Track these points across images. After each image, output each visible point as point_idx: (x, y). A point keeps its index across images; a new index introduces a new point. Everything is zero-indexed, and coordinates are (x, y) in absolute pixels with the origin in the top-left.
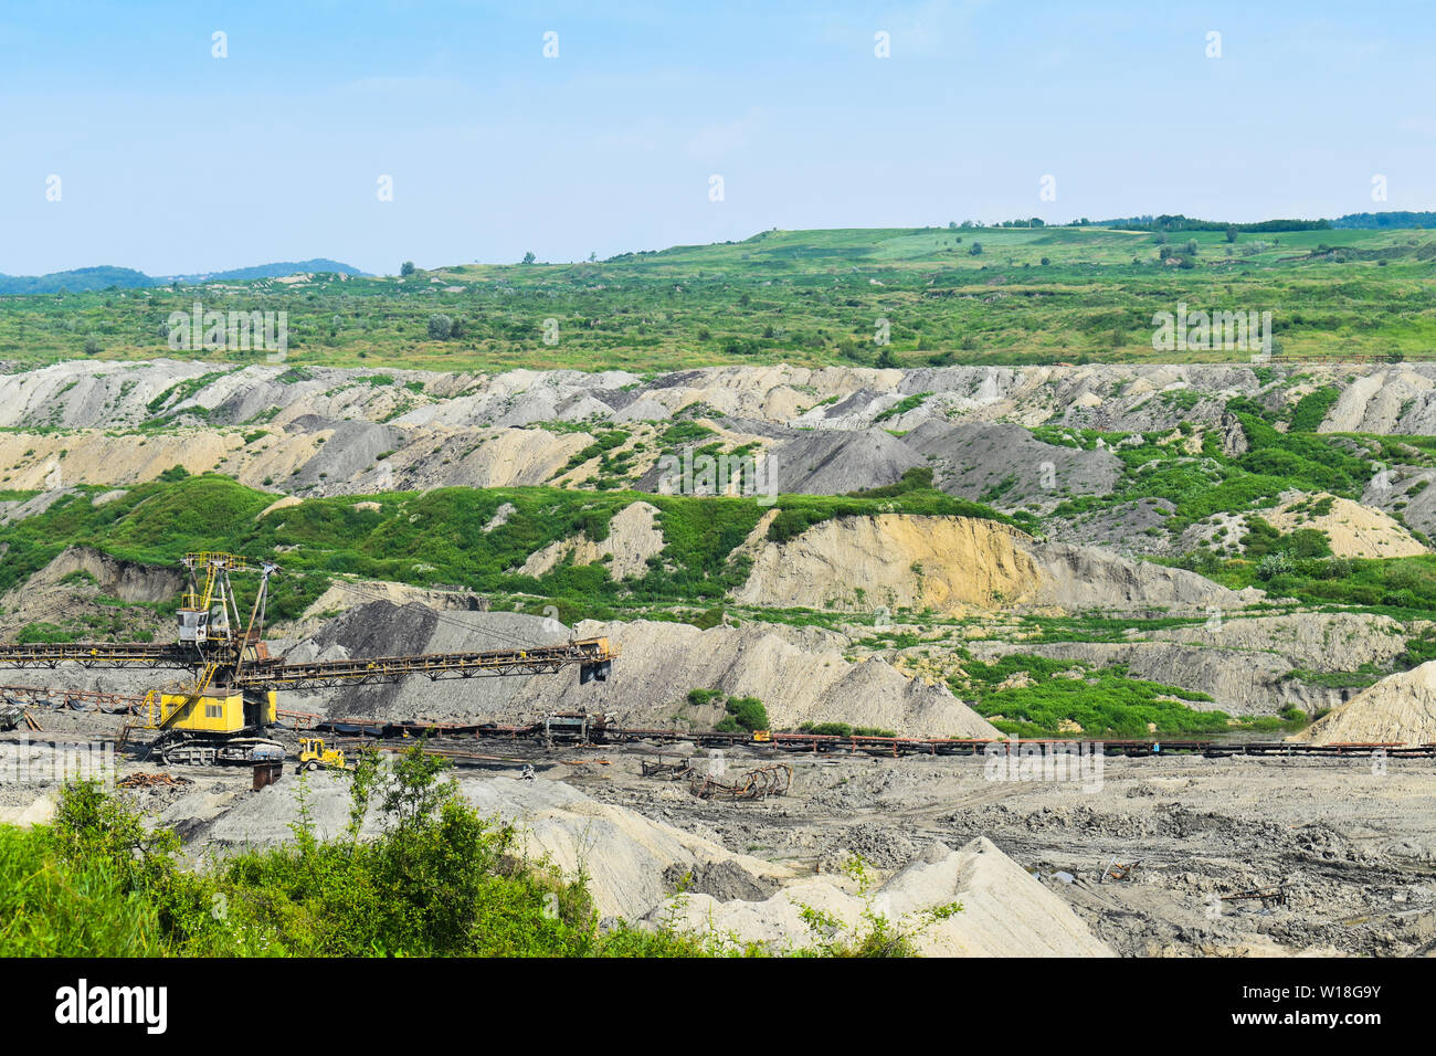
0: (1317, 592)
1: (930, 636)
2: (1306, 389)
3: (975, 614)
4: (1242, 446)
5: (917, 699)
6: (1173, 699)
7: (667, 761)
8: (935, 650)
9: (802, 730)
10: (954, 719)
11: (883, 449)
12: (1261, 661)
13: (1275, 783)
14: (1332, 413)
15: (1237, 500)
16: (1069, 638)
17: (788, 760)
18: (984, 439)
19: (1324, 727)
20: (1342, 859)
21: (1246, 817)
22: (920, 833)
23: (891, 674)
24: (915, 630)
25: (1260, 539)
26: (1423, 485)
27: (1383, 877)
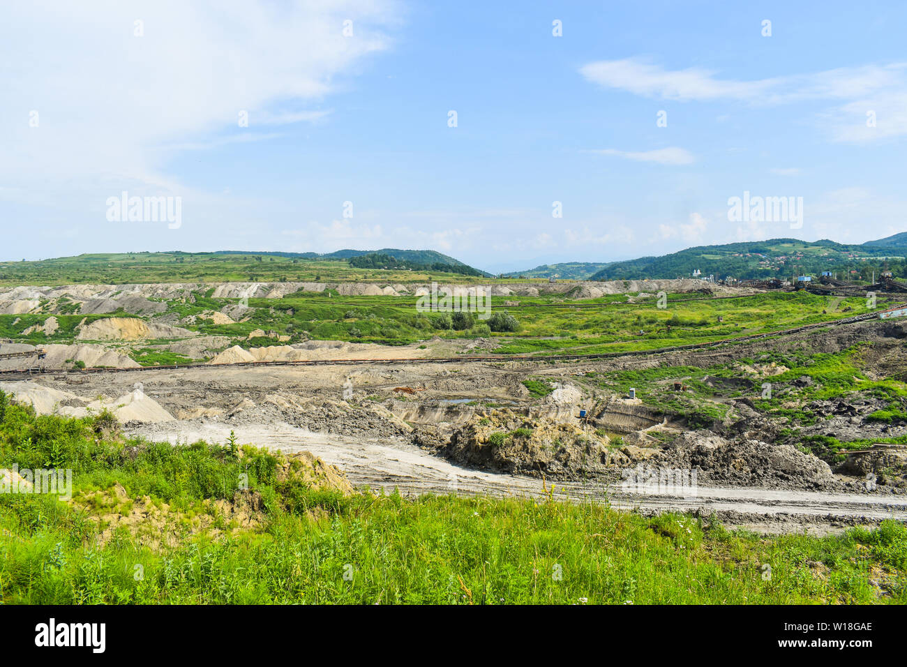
0: (211, 332)
1: (124, 345)
2: (208, 288)
3: (134, 340)
4: (194, 301)
5: (121, 359)
6: (180, 356)
7: (60, 376)
8: (125, 348)
9: (94, 367)
10: (130, 363)
11: (112, 303)
12: (199, 347)
13: (203, 373)
14: (214, 294)
15: (194, 313)
16: (156, 344)
17: (90, 374)
18: (135, 301)
19: (213, 360)
20: (218, 388)
21: (197, 381)
22: (122, 389)
23: (115, 354)
24: (120, 343)
25: (199, 321)
26: (233, 308)
27: (227, 391)
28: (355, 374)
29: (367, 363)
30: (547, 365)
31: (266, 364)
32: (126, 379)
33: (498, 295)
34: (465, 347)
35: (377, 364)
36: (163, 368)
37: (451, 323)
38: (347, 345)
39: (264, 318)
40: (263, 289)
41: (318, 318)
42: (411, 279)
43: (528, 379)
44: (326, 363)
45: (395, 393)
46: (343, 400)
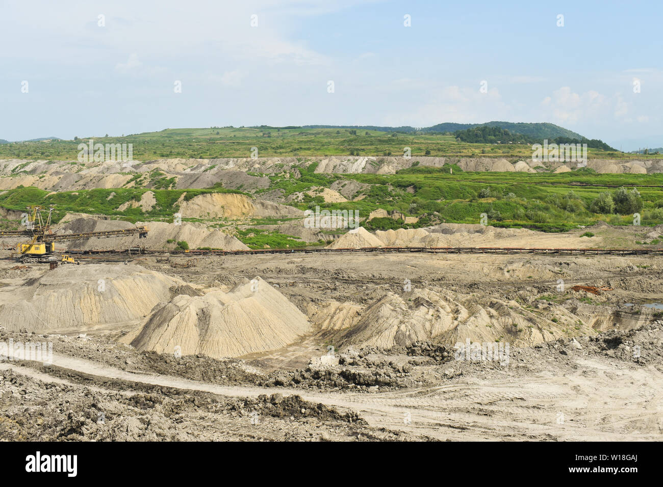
1: (228, 224)
2: (310, 163)
3: (239, 218)
4: (300, 176)
5: (228, 241)
6: (292, 239)
7: (163, 258)
8: (229, 228)
9: (198, 249)
10: (238, 245)
11: (210, 176)
13: (325, 259)
14: (317, 168)
15: (301, 189)
16: (263, 224)
17: (195, 257)
18: (233, 175)
19: (334, 244)
20: (347, 278)
21: (320, 268)
22: (235, 275)
23: (220, 234)
24: (224, 223)
25: (307, 198)
26: (345, 185)
27: (359, 282)
28: (514, 266)
29: (524, 253)
31: (398, 250)
32: (238, 264)
34: (645, 237)
35: (537, 254)
36: (277, 252)
37: (613, 206)
38: (492, 231)
39: (381, 196)
40: (372, 163)
41: (445, 198)
44: (472, 251)
45: (574, 292)
46: (509, 298)
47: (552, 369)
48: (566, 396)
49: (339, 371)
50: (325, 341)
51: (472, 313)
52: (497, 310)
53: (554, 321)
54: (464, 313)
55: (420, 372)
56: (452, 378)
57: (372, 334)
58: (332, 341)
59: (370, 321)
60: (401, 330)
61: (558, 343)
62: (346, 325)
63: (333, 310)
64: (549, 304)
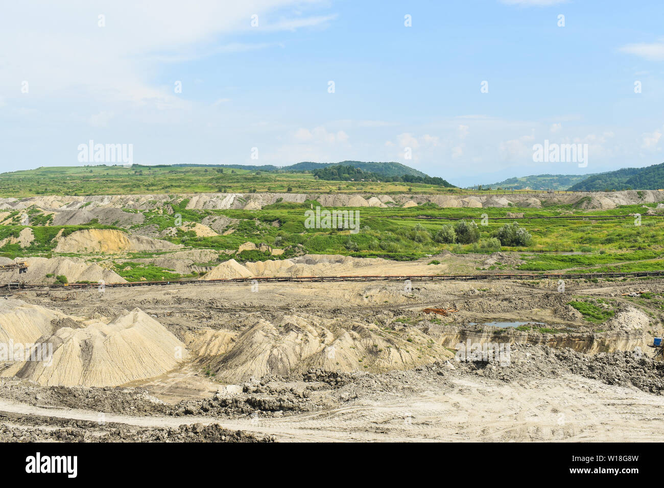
0: (196, 245)
1: (105, 258)
2: (182, 200)
3: (115, 253)
4: (172, 212)
5: (106, 274)
6: (167, 271)
7: (43, 292)
8: (107, 262)
9: (77, 283)
10: (116, 278)
11: (86, 213)
12: (186, 261)
13: (199, 290)
14: (188, 205)
15: (174, 224)
16: (139, 258)
17: (75, 290)
18: (109, 212)
19: (207, 276)
20: (221, 307)
21: (195, 298)
22: (114, 307)
23: (98, 268)
24: (101, 257)
25: (180, 233)
26: (215, 220)
27: (232, 311)
28: (372, 292)
29: (380, 280)
30: (588, 284)
31: (267, 280)
32: (117, 296)
33: (495, 206)
34: (483, 263)
35: (391, 281)
36: (153, 284)
37: (455, 237)
38: (350, 261)
39: (249, 230)
40: (239, 200)
41: (307, 231)
42: (389, 191)
43: (575, 300)
44: (334, 279)
45: (426, 314)
46: (368, 322)
47: (433, 389)
48: (449, 412)
49: (245, 399)
50: (203, 367)
51: (337, 337)
52: (359, 332)
53: (409, 340)
54: (330, 336)
55: (318, 397)
56: (348, 400)
57: (247, 359)
58: (209, 367)
59: (244, 347)
60: (274, 355)
61: (435, 365)
62: (222, 351)
63: (209, 337)
64: (405, 326)
